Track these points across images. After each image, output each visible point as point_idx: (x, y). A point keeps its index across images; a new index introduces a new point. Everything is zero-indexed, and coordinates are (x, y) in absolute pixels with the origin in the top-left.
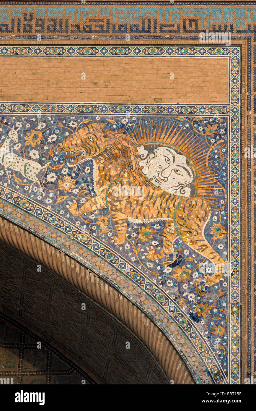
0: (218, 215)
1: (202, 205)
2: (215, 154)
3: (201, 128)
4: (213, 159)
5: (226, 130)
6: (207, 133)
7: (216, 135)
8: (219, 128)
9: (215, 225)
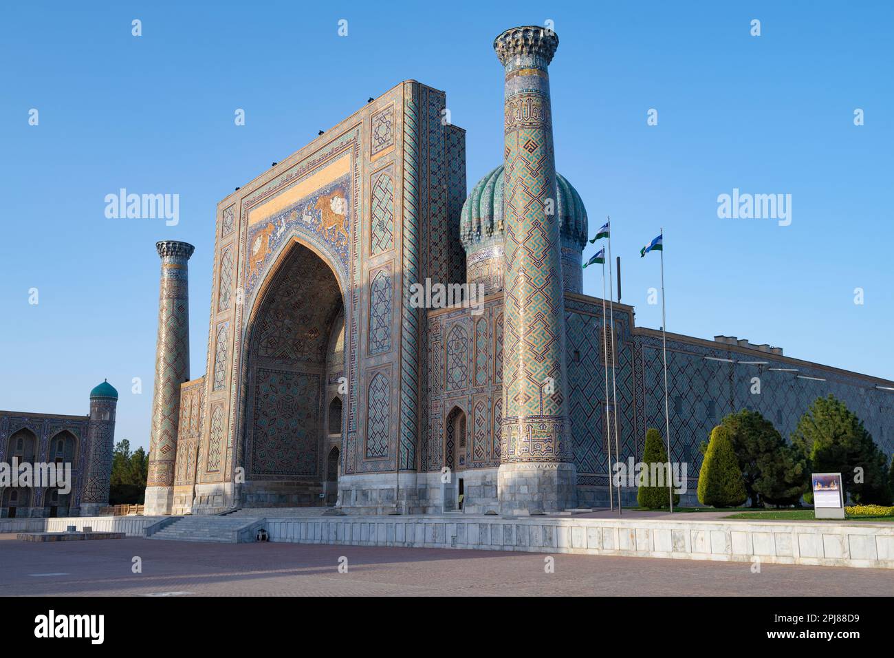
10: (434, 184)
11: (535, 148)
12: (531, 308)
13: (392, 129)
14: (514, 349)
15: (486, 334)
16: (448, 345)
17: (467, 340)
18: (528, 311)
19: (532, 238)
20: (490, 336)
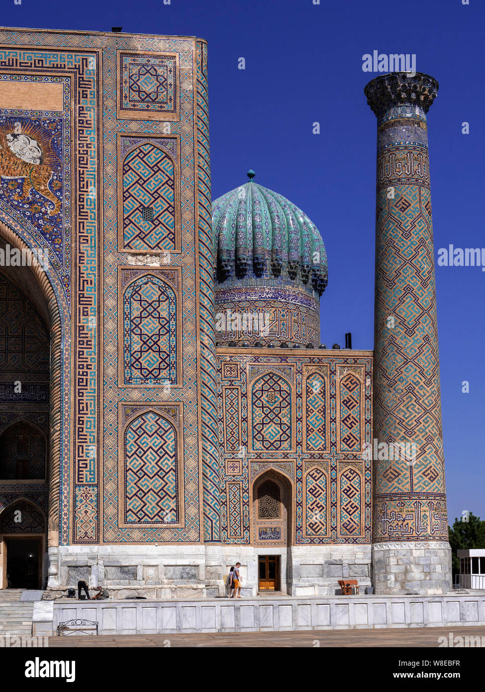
0: (56, 176)
1: (47, 169)
2: (55, 140)
3: (46, 125)
4: (54, 143)
5: (62, 126)
6: (50, 128)
7: (55, 129)
8: (58, 125)
9: (55, 181)
15: (323, 393)
16: (253, 394)
17: (289, 394)
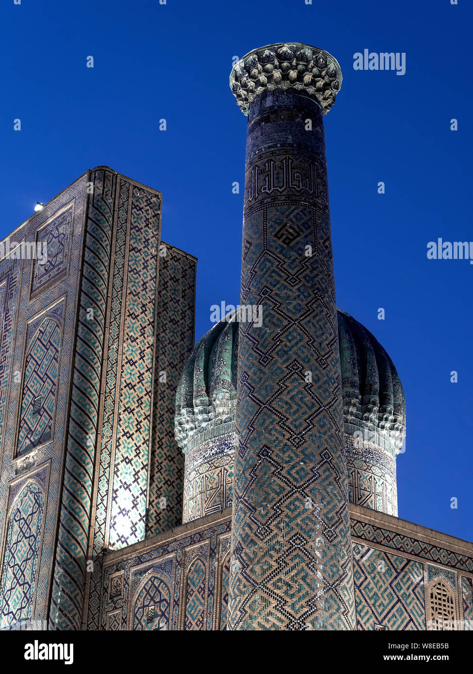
10: (131, 334)
11: (295, 238)
12: (282, 525)
13: (66, 246)
14: (246, 608)
15: (203, 589)
16: (135, 615)
17: (169, 604)
18: (276, 531)
19: (286, 392)
20: (211, 593)
